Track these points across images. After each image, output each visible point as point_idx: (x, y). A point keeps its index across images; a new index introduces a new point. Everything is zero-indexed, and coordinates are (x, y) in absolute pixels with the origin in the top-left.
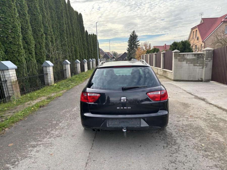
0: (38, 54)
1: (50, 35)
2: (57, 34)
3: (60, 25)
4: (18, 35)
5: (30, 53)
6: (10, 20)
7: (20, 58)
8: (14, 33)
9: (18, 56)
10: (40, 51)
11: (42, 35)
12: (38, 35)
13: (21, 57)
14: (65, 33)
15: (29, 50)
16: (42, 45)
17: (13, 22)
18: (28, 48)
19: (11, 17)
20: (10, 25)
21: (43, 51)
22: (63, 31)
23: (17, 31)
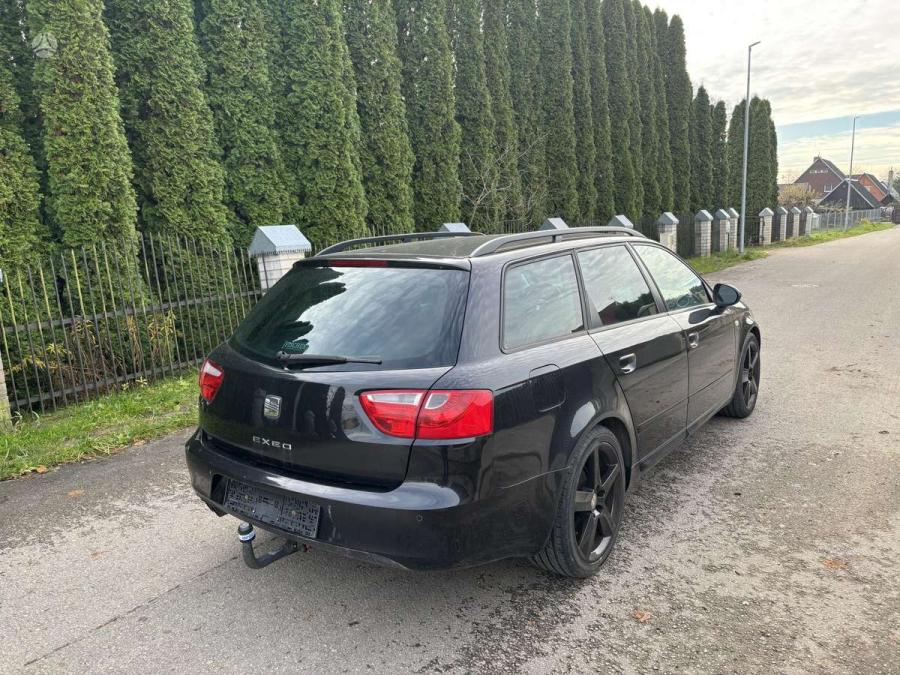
0: (426, 198)
1: (491, 124)
2: (534, 118)
3: (550, 81)
4: (339, 135)
5: (390, 197)
6: (315, 88)
7: (343, 215)
8: (327, 130)
9: (338, 207)
10: (434, 186)
11: (447, 127)
12: (430, 130)
13: (347, 213)
14: (568, 110)
15: (385, 185)
16: (442, 164)
17: (326, 95)
18: (382, 178)
19: (321, 77)
20: (316, 105)
21: (445, 186)
22: (560, 103)
23: (336, 123)
